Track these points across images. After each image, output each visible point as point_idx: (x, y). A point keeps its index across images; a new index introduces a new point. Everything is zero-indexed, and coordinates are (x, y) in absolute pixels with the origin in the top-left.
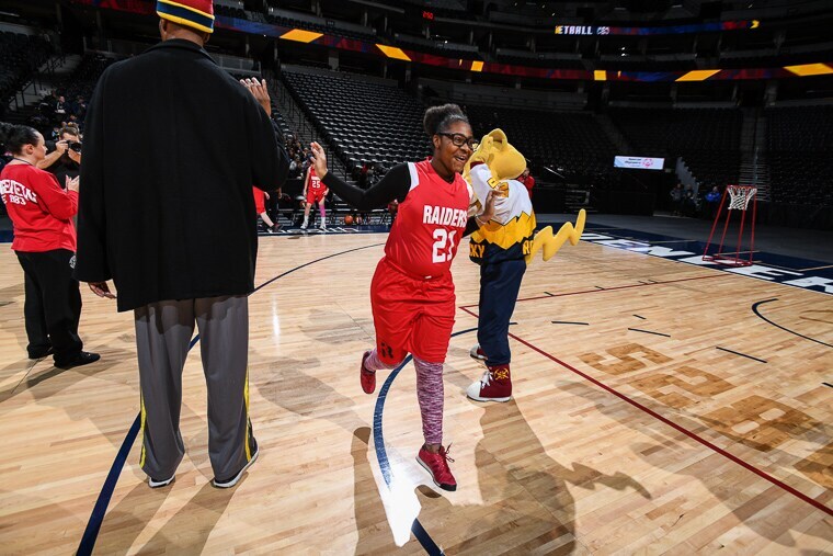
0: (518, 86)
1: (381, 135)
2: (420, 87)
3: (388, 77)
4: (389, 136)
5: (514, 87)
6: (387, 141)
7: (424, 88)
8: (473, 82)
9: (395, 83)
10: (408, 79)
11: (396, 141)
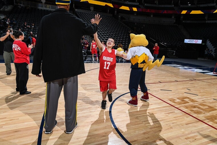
0: (152, 16)
1: (107, 32)
2: (119, 16)
3: (109, 13)
4: (110, 32)
5: (151, 16)
6: (109, 34)
7: (121, 17)
8: (137, 15)
9: (111, 15)
10: (116, 14)
11: (112, 34)
